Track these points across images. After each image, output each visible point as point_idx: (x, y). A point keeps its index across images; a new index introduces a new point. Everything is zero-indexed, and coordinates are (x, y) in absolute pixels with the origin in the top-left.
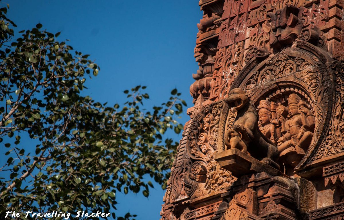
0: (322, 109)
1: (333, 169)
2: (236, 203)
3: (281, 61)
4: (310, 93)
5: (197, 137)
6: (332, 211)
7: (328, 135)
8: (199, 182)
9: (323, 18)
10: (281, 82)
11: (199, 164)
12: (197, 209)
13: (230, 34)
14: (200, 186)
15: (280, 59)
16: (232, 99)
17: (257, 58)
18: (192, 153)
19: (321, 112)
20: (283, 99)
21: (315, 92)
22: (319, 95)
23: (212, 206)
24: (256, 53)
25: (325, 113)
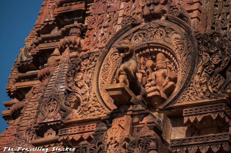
0: (186, 67)
1: (192, 111)
2: (118, 124)
3: (153, 28)
4: (176, 54)
5: (74, 76)
6: (190, 141)
7: (190, 86)
8: (73, 108)
9: (189, 2)
10: (151, 43)
11: (75, 95)
12: (70, 128)
13: (102, 5)
14: (73, 112)
15: (152, 27)
16: (123, 47)
17: (132, 23)
18: (69, 86)
19: (185, 69)
20: (150, 57)
21: (181, 54)
22: (184, 56)
23: (84, 127)
24: (131, 20)
25: (188, 70)
